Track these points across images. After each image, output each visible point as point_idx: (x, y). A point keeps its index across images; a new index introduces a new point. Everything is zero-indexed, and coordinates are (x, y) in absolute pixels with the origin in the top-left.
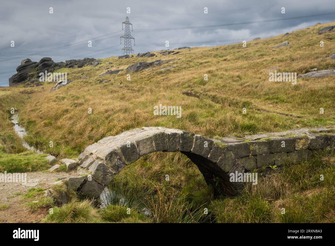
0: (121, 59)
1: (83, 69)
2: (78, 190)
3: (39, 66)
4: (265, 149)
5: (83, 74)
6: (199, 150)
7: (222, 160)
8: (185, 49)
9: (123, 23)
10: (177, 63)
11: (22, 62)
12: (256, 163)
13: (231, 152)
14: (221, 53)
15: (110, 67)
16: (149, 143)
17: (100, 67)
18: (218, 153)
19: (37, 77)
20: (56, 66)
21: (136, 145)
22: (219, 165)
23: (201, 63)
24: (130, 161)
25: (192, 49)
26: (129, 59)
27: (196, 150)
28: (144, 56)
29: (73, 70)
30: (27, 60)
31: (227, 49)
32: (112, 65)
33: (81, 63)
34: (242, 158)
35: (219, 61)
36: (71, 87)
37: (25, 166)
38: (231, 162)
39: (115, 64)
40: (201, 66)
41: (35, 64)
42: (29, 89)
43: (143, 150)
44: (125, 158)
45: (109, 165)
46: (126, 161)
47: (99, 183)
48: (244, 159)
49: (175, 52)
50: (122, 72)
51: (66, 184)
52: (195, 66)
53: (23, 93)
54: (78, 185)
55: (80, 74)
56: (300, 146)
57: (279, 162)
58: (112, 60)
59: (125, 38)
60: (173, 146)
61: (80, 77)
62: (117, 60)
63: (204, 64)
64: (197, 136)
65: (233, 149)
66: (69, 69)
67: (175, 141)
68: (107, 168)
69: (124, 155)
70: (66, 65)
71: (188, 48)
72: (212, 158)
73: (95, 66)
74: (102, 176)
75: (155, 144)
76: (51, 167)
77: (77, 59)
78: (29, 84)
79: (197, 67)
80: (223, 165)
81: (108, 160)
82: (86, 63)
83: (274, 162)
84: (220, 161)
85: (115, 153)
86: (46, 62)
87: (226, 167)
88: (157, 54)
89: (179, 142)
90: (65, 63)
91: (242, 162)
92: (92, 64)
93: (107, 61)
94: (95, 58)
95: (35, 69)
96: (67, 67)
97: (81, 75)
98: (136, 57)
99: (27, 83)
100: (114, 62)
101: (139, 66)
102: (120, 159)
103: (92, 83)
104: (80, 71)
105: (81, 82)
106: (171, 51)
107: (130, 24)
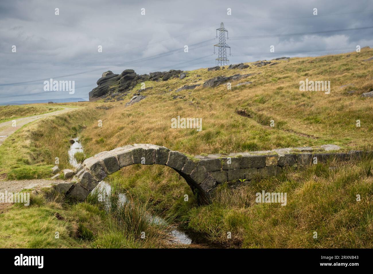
0: (210, 71)
1: (168, 83)
2: (68, 193)
3: (121, 79)
4: (237, 165)
5: (168, 87)
6: (173, 164)
7: (194, 173)
8: (284, 60)
9: (217, 30)
10: (255, 78)
11: (103, 74)
12: (227, 177)
13: (203, 166)
14: (306, 67)
15: (198, 80)
16: (128, 157)
17: (186, 80)
18: (190, 167)
19: (118, 91)
20: (140, 79)
21: (117, 158)
22: (191, 177)
23: (280, 79)
24: (112, 171)
25: (292, 59)
26: (220, 71)
27: (170, 164)
28: (236, 68)
29: (158, 83)
30: (108, 72)
31: (314, 62)
32: (200, 78)
33: (167, 76)
34: (214, 171)
35: (299, 76)
36: (143, 103)
37: (33, 174)
38: (203, 174)
39: (203, 77)
40: (278, 81)
41: (117, 77)
42: (107, 104)
43: (122, 162)
44: (107, 169)
45: (94, 174)
46: (108, 172)
47: (85, 189)
48: (215, 173)
49: (272, 63)
50: (199, 87)
51: (54, 188)
52: (272, 81)
53: (101, 108)
54: (67, 190)
55: (164, 88)
56: (270, 162)
57: (250, 176)
58: (201, 72)
59: (219, 46)
60: (149, 160)
61: (164, 91)
62: (206, 72)
63: (282, 79)
64: (171, 152)
65: (205, 164)
66: (154, 82)
67: (152, 156)
68: (92, 177)
69: (106, 166)
70: (150, 78)
71: (287, 58)
72: (185, 171)
73: (182, 79)
74: (88, 183)
75: (134, 158)
76: (53, 176)
77: (162, 71)
78: (109, 98)
79: (274, 82)
80: (195, 177)
81: (92, 170)
82: (172, 75)
83: (245, 177)
84: (192, 174)
85: (99, 164)
86: (128, 75)
87: (198, 179)
88: (251, 65)
89: (155, 156)
90: (149, 75)
91: (214, 175)
92: (178, 77)
93: (195, 74)
94: (181, 70)
95: (116, 83)
96: (151, 80)
97: (166, 89)
98: (228, 69)
99: (108, 97)
100: (202, 75)
101: (217, 81)
102: (103, 169)
103: (166, 98)
104: (165, 84)
105: (155, 98)
106: (267, 62)
107: (225, 31)
